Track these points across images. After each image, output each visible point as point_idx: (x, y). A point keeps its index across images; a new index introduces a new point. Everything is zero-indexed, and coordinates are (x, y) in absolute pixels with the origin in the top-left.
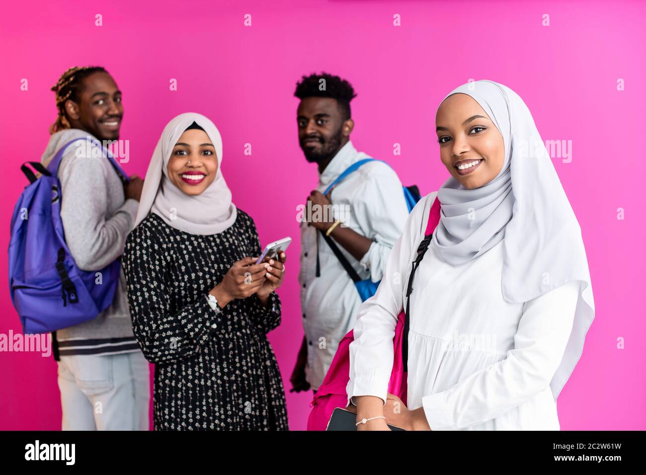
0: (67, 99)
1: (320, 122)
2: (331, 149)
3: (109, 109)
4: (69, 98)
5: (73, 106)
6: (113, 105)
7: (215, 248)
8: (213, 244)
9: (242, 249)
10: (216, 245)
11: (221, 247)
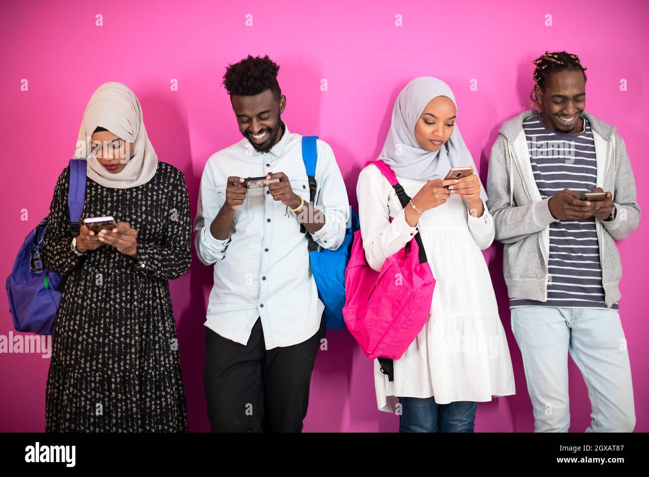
7: (115, 198)
8: (115, 194)
9: (144, 203)
10: (118, 196)
11: (120, 198)
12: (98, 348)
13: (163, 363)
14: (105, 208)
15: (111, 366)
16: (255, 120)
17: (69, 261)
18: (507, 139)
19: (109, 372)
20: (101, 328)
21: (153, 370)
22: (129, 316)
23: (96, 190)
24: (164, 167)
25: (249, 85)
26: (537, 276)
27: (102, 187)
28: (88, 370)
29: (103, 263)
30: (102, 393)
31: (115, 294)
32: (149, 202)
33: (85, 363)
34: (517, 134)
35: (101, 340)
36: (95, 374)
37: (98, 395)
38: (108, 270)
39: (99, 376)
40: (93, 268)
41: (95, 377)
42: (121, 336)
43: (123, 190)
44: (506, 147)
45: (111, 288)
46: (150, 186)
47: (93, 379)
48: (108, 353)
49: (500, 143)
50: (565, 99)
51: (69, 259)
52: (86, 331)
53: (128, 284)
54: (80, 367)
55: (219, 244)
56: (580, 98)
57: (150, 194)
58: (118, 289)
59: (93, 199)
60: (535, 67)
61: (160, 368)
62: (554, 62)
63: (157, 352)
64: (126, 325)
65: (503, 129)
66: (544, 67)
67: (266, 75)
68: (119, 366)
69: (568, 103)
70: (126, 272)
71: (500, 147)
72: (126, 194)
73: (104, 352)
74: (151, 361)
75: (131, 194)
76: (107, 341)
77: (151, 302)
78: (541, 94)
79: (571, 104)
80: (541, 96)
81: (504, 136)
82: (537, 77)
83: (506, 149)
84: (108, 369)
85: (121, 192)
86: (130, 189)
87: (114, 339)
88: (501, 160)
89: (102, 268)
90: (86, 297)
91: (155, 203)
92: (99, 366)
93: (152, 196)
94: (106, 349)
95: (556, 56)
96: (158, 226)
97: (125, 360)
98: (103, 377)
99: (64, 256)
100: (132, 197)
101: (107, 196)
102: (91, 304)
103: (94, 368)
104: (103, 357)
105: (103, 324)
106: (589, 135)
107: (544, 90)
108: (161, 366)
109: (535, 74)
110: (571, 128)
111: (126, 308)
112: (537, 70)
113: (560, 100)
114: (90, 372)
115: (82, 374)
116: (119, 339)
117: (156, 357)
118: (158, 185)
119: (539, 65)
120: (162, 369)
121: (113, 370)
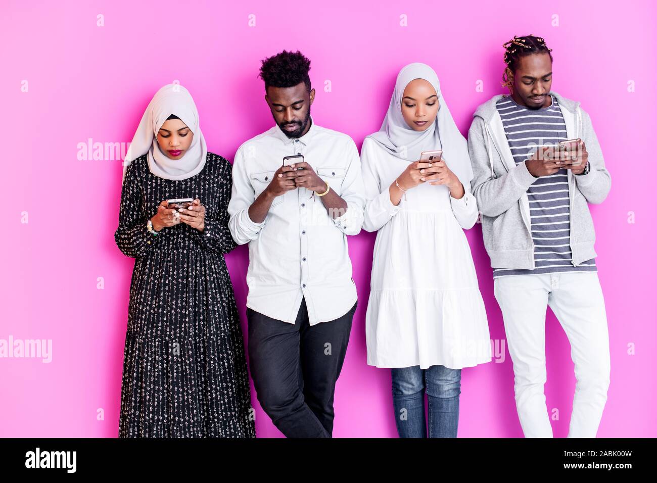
7: (172, 188)
8: (172, 185)
9: (197, 191)
10: (175, 186)
11: (177, 188)
12: (158, 317)
13: (223, 329)
14: (163, 197)
15: (168, 333)
16: (289, 109)
17: (145, 240)
18: (483, 120)
19: (167, 338)
20: (161, 301)
21: (214, 336)
22: (185, 290)
23: (156, 182)
24: (214, 159)
25: (288, 77)
26: (523, 247)
27: (161, 179)
28: (149, 336)
29: (164, 245)
30: (161, 356)
31: (173, 271)
32: (202, 191)
33: (147, 330)
34: (492, 114)
35: (160, 311)
36: (155, 340)
37: (157, 357)
38: (168, 250)
39: (158, 341)
40: (157, 250)
41: (155, 342)
42: (177, 307)
43: (179, 181)
44: (483, 127)
45: (170, 266)
46: (202, 176)
47: (153, 344)
48: (167, 321)
49: (477, 125)
50: (534, 80)
51: (145, 238)
52: (149, 303)
53: (185, 262)
54: (143, 334)
55: (256, 227)
56: (547, 78)
57: (202, 184)
58: (176, 267)
59: (154, 190)
60: (505, 50)
61: (221, 333)
62: (523, 47)
63: (217, 320)
64: (182, 298)
65: (479, 111)
66: (513, 52)
67: (302, 69)
68: (175, 333)
69: (537, 83)
70: (183, 252)
71: (478, 128)
72: (182, 185)
73: (163, 321)
74: (212, 329)
75: (186, 184)
76: (165, 312)
77: (208, 278)
78: (512, 75)
79: (539, 84)
80: (512, 77)
81: (480, 117)
82: (507, 60)
83: (483, 128)
84: (166, 336)
85: (177, 183)
86: (185, 181)
87: (172, 310)
88: (479, 139)
89: (164, 249)
90: (150, 274)
91: (207, 192)
92: (159, 333)
93: (204, 186)
94: (165, 319)
95: (524, 41)
96: (210, 211)
97: (180, 328)
98: (162, 342)
99: (140, 236)
100: (186, 187)
101: (165, 187)
102: (154, 280)
103: (154, 334)
104: (162, 325)
105: (163, 297)
106: (557, 109)
107: (514, 72)
108: (221, 332)
109: (505, 57)
110: (541, 105)
111: (182, 283)
112: (507, 53)
113: (529, 81)
114: (151, 338)
115: (144, 339)
116: (175, 310)
117: (216, 325)
118: (209, 175)
119: (509, 49)
120: (223, 334)
121: (169, 336)
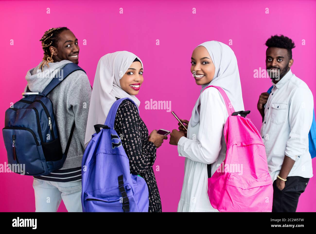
0: (50, 46)
1: (279, 60)
2: (283, 74)
3: (73, 49)
4: (51, 45)
5: (54, 49)
6: (75, 47)
